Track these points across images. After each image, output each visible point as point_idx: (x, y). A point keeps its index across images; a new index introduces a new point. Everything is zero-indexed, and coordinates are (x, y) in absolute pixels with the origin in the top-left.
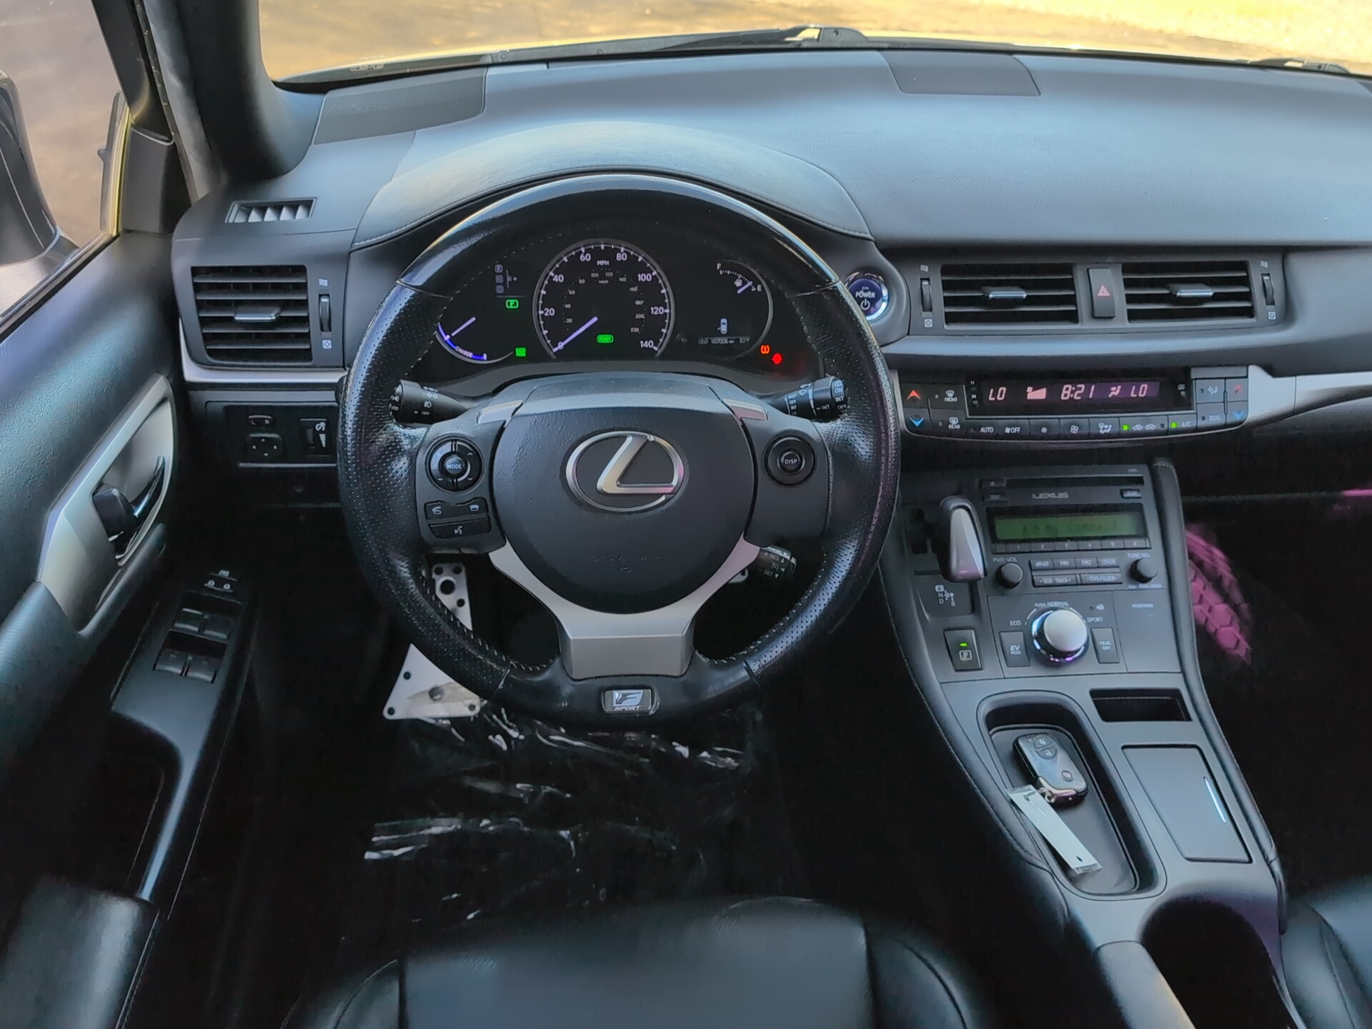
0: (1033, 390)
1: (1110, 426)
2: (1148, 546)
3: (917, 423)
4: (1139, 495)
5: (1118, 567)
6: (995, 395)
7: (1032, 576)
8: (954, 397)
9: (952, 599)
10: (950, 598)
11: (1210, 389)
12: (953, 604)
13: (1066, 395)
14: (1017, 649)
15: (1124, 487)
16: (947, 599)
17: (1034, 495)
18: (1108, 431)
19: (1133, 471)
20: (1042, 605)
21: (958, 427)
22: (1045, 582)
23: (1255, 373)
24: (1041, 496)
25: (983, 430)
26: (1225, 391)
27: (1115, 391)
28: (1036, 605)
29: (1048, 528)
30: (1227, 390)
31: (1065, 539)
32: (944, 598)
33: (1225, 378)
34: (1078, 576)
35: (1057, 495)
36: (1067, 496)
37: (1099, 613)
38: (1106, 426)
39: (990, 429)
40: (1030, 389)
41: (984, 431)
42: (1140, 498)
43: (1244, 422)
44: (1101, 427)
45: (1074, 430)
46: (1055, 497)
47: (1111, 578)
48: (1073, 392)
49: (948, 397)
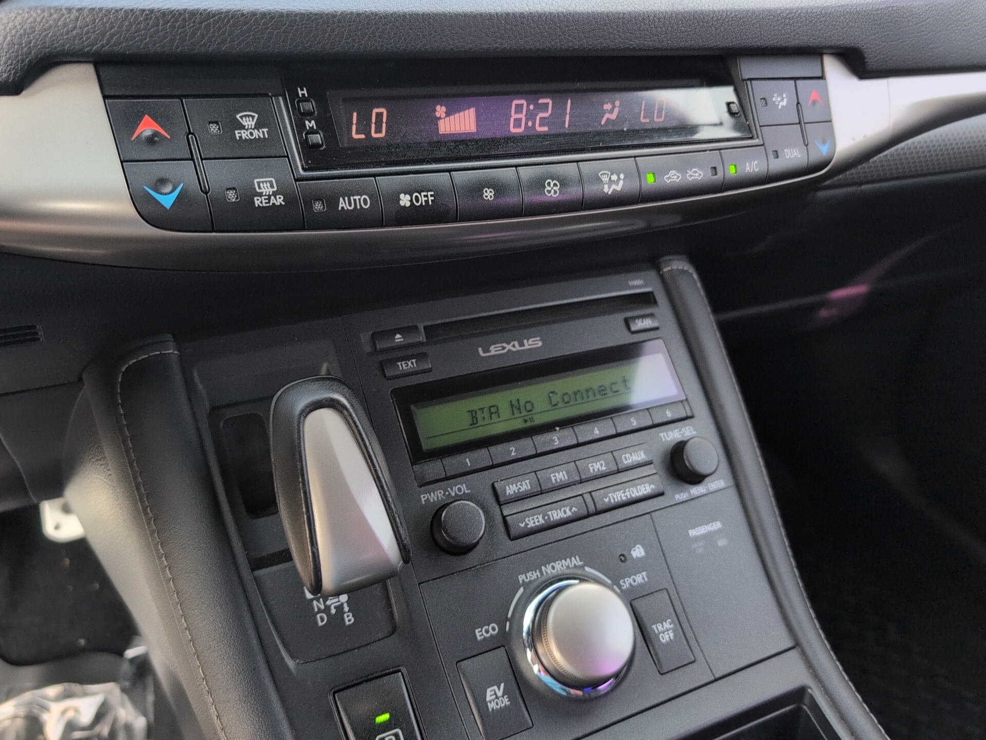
0: (448, 114)
1: (622, 176)
2: (689, 414)
3: (167, 200)
4: (656, 324)
5: (650, 463)
6: (364, 127)
7: (504, 517)
8: (258, 126)
9: (346, 609)
10: (340, 608)
11: (776, 98)
12: (349, 619)
13: (518, 123)
14: (500, 693)
15: (629, 314)
16: (333, 611)
17: (480, 350)
18: (619, 187)
19: (637, 284)
20: (532, 576)
21: (279, 200)
22: (531, 525)
23: (833, 70)
24: (494, 350)
25: (343, 204)
26: (798, 103)
27: (611, 111)
28: (521, 578)
29: (514, 407)
30: (800, 102)
31: (548, 427)
32: (327, 608)
33: (795, 79)
34: (587, 497)
35: (522, 344)
36: (540, 344)
37: (640, 566)
38: (614, 177)
39: (361, 201)
40: (440, 111)
41: (346, 207)
42: (657, 329)
43: (830, 162)
44: (605, 179)
45: (552, 192)
46: (518, 348)
47: (645, 489)
48: (531, 116)
49: (243, 127)
